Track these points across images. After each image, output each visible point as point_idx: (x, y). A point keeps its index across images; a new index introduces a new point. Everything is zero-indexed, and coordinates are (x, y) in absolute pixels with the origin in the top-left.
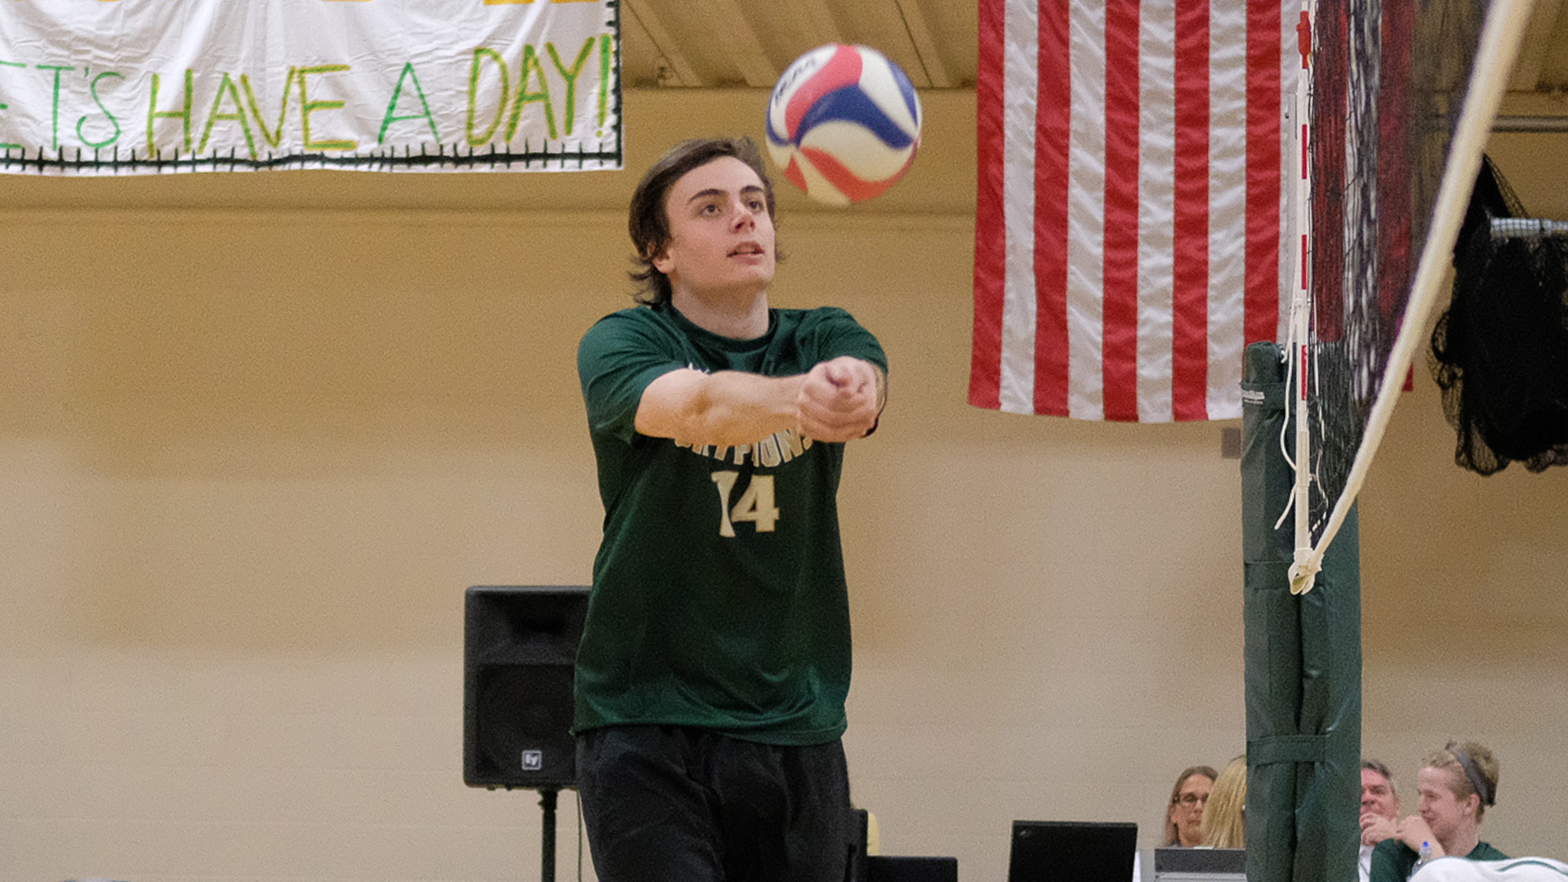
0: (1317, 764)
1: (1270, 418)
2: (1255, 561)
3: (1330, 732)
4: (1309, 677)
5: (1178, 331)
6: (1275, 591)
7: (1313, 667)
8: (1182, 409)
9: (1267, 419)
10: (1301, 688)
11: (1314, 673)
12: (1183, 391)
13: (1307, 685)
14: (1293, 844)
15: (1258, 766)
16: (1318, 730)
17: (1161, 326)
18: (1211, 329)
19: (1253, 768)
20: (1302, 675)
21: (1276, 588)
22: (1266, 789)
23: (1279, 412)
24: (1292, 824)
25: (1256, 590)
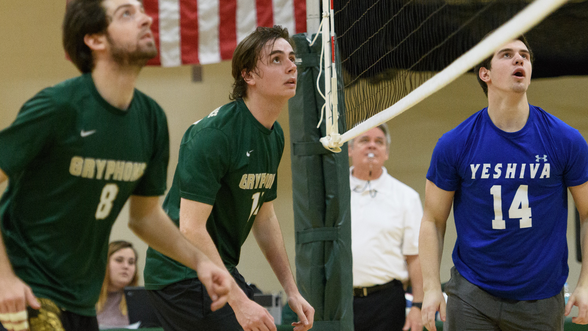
0: (335, 242)
1: (305, 71)
2: (298, 142)
3: (340, 225)
4: (329, 199)
5: (183, 15)
6: (310, 157)
7: (331, 194)
8: (186, 58)
9: (303, 72)
10: (325, 205)
11: (331, 197)
12: (187, 48)
13: (328, 202)
14: (324, 281)
15: (303, 244)
16: (334, 224)
17: (173, 12)
18: (200, 13)
19: (300, 245)
20: (325, 197)
21: (311, 155)
22: (309, 254)
23: (309, 69)
24: (323, 271)
25: (300, 156)
